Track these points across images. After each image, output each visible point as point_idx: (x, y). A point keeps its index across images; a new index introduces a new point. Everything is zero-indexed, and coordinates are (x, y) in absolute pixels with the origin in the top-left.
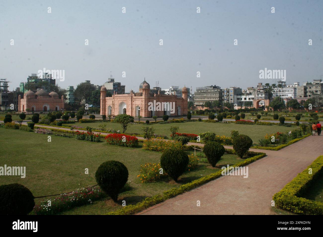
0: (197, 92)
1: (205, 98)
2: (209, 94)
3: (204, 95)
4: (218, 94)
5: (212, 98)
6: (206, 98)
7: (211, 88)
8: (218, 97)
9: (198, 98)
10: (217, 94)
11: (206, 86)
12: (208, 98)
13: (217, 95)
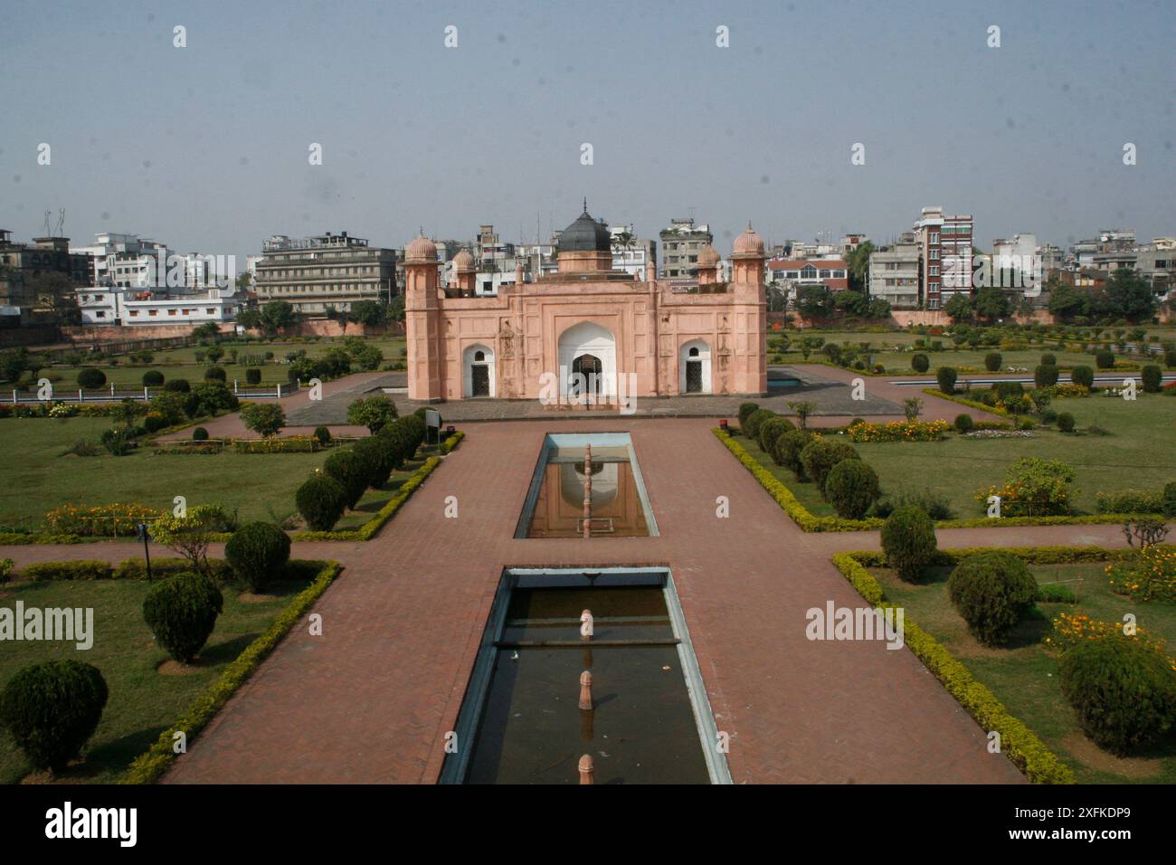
0: (267, 258)
1: (311, 285)
2: (331, 268)
3: (307, 272)
4: (377, 270)
5: (349, 283)
6: (317, 284)
7: (338, 245)
8: (379, 279)
9: (274, 286)
10: (372, 267)
11: (310, 235)
12: (327, 284)
13: (372, 270)
